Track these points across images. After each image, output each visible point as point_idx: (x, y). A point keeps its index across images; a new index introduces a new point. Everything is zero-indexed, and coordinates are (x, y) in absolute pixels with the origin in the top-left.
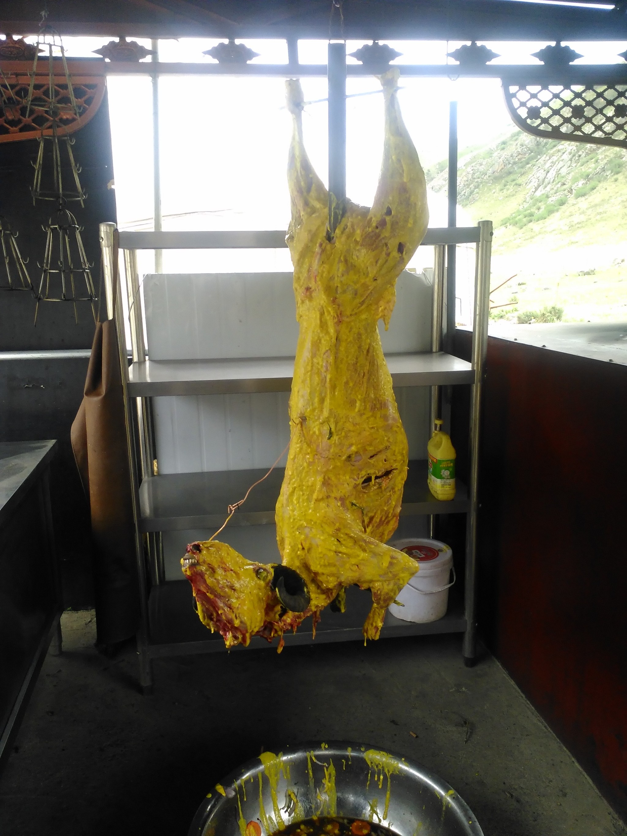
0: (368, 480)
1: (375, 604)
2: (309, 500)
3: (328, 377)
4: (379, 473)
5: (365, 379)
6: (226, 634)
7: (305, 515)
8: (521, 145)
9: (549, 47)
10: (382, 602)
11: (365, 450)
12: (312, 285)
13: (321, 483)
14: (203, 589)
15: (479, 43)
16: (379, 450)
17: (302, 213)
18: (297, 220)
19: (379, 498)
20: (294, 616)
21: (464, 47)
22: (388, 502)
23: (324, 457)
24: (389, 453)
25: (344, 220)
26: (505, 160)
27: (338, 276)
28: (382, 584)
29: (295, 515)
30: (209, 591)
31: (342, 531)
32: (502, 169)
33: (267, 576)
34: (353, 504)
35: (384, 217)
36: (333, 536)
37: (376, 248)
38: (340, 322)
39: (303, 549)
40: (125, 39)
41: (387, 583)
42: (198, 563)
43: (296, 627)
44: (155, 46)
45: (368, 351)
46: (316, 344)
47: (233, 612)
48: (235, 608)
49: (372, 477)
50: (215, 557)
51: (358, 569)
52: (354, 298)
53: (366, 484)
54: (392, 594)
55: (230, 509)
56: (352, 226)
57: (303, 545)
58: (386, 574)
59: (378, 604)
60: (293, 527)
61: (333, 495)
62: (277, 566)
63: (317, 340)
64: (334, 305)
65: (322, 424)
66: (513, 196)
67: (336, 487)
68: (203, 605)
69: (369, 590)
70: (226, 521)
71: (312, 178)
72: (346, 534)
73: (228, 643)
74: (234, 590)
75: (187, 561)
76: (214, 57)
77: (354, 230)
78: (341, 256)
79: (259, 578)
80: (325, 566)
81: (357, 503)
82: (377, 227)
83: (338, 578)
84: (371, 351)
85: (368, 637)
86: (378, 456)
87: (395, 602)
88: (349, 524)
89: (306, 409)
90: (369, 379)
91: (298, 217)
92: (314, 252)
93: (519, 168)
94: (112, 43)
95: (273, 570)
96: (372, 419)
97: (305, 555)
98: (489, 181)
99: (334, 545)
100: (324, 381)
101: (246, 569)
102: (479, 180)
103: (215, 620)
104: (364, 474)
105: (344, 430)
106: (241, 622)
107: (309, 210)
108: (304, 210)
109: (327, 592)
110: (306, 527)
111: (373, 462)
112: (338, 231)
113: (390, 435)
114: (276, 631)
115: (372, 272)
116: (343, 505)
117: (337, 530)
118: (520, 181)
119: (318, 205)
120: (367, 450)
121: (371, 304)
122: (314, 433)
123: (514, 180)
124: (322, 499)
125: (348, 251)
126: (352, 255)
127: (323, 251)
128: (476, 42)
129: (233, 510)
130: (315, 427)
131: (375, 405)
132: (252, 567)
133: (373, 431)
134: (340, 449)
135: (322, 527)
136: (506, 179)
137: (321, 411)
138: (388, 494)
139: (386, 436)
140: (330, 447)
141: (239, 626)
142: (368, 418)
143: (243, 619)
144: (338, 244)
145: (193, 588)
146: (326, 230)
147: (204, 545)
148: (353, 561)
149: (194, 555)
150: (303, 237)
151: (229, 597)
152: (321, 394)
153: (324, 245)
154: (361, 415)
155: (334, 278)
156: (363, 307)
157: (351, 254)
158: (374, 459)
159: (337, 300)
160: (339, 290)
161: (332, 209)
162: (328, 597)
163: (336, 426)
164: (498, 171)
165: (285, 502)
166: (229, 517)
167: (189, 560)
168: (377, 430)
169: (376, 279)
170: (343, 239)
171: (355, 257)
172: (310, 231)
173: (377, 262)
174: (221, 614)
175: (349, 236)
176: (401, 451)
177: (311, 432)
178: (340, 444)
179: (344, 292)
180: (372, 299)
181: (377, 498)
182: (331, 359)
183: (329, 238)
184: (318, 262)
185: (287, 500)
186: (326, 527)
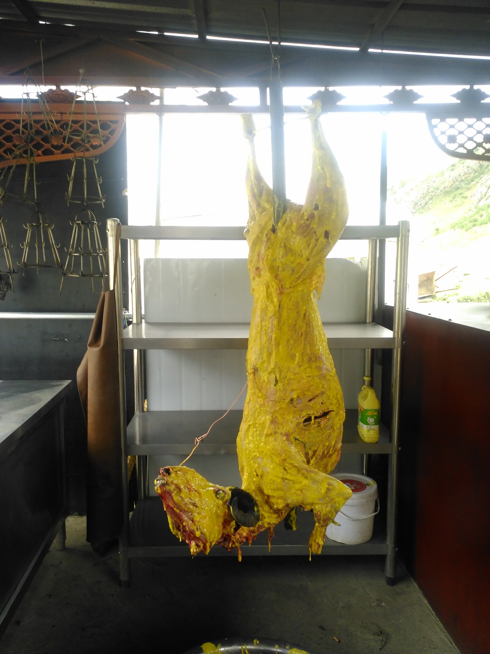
0: (308, 420)
1: (317, 524)
2: (260, 435)
3: (274, 336)
4: (317, 414)
5: (303, 338)
6: (191, 542)
7: (258, 447)
8: (467, 167)
9: (464, 90)
10: (322, 522)
11: (304, 395)
12: (261, 265)
13: (270, 421)
14: (171, 505)
15: (408, 88)
16: (316, 395)
17: (256, 212)
18: (253, 218)
19: (320, 435)
20: (250, 530)
21: (396, 91)
22: (329, 438)
23: (272, 401)
24: (324, 397)
25: (285, 216)
26: (454, 178)
27: (279, 258)
28: (322, 507)
29: (250, 447)
30: (176, 507)
31: (288, 461)
32: (452, 185)
33: (224, 497)
34: (296, 439)
35: (313, 211)
36: (280, 465)
37: (308, 235)
38: (282, 293)
39: (257, 475)
40: (140, 88)
41: (325, 505)
42: (167, 484)
43: (251, 540)
44: (162, 93)
45: (305, 315)
46: (264, 310)
47: (195, 524)
48: (196, 521)
49: (312, 417)
50: (181, 479)
51: (301, 493)
52: (292, 274)
53: (307, 423)
54: (330, 515)
55: (196, 441)
56: (291, 219)
57: (257, 472)
58: (324, 498)
59: (319, 523)
60: (249, 458)
61: (279, 431)
62: (234, 489)
63: (265, 308)
64: (276, 280)
65: (270, 373)
66: (460, 206)
67: (282, 424)
68: (172, 518)
69: (312, 510)
70: (193, 451)
71: (263, 186)
72: (291, 464)
73: (192, 550)
74: (197, 507)
75: (159, 481)
76: (204, 101)
77: (291, 222)
78: (281, 243)
79: (217, 498)
80: (274, 490)
81: (300, 439)
82: (308, 220)
83: (285, 500)
84: (307, 315)
85: (312, 552)
86: (315, 399)
87: (333, 522)
88: (294, 455)
89: (258, 362)
90: (306, 338)
91: (253, 216)
92: (262, 241)
93: (466, 184)
94: (131, 91)
95: (231, 492)
96: (309, 369)
97: (259, 481)
98: (441, 194)
99: (281, 472)
100: (270, 339)
101: (208, 490)
102: (433, 193)
103: (182, 530)
104: (304, 414)
105: (286, 378)
106: (202, 533)
107: (261, 210)
108: (257, 210)
109: (277, 512)
110: (259, 457)
111: (311, 405)
112: (279, 224)
113: (324, 383)
114: (234, 543)
115: (306, 253)
116: (288, 439)
117: (283, 460)
118: (466, 194)
119: (267, 206)
120: (305, 395)
121: (306, 279)
122: (264, 381)
123: (461, 194)
124: (271, 434)
125: (287, 239)
126: (290, 242)
127: (269, 239)
128: (405, 87)
129: (198, 442)
130: (264, 376)
131: (311, 358)
132: (212, 488)
133: (309, 379)
134: (284, 394)
135: (271, 457)
136: (455, 193)
137: (269, 363)
138: (329, 432)
139: (321, 383)
140: (276, 392)
141: (200, 536)
142: (305, 369)
143: (203, 531)
144: (279, 234)
145: (164, 504)
146: (272, 224)
147: (173, 469)
148: (298, 486)
149: (164, 477)
150: (256, 230)
151: (192, 512)
152: (268, 350)
153: (269, 235)
154: (300, 366)
155: (276, 259)
156: (300, 281)
157: (289, 240)
158: (313, 402)
159: (279, 276)
160: (281, 269)
161: (276, 208)
162: (279, 516)
163: (280, 376)
164: (449, 187)
165: (243, 436)
166: (195, 447)
167: (160, 480)
168: (313, 378)
169: (309, 260)
170: (283, 230)
171: (291, 243)
172: (260, 225)
173: (308, 246)
174: (185, 525)
175: (287, 228)
176: (335, 395)
177: (262, 381)
178: (284, 389)
179: (284, 270)
180: (306, 275)
181: (318, 435)
182: (275, 322)
183: (274, 230)
184: (265, 248)
185: (244, 435)
186: (274, 457)
